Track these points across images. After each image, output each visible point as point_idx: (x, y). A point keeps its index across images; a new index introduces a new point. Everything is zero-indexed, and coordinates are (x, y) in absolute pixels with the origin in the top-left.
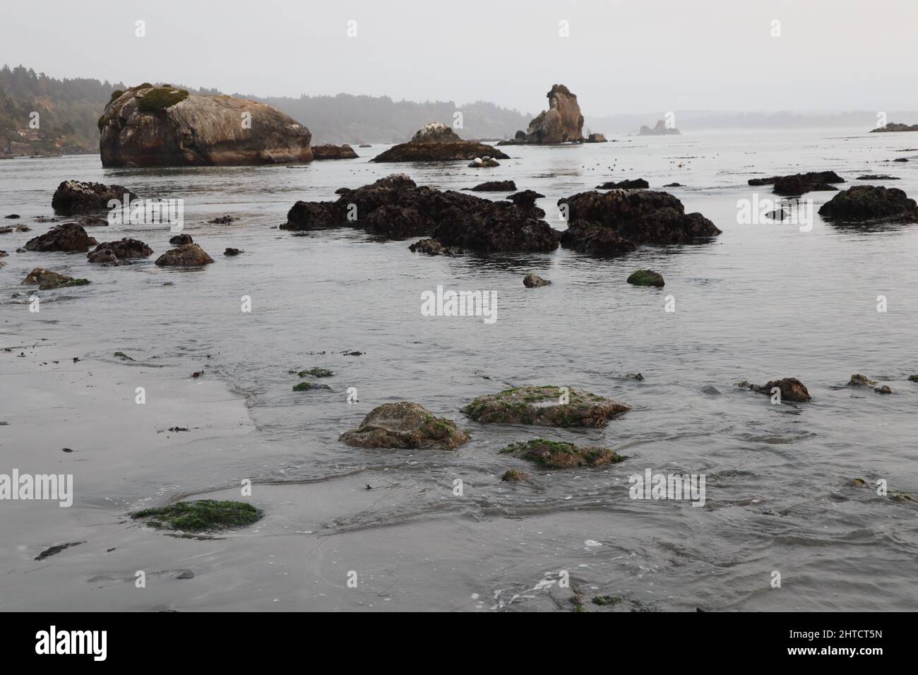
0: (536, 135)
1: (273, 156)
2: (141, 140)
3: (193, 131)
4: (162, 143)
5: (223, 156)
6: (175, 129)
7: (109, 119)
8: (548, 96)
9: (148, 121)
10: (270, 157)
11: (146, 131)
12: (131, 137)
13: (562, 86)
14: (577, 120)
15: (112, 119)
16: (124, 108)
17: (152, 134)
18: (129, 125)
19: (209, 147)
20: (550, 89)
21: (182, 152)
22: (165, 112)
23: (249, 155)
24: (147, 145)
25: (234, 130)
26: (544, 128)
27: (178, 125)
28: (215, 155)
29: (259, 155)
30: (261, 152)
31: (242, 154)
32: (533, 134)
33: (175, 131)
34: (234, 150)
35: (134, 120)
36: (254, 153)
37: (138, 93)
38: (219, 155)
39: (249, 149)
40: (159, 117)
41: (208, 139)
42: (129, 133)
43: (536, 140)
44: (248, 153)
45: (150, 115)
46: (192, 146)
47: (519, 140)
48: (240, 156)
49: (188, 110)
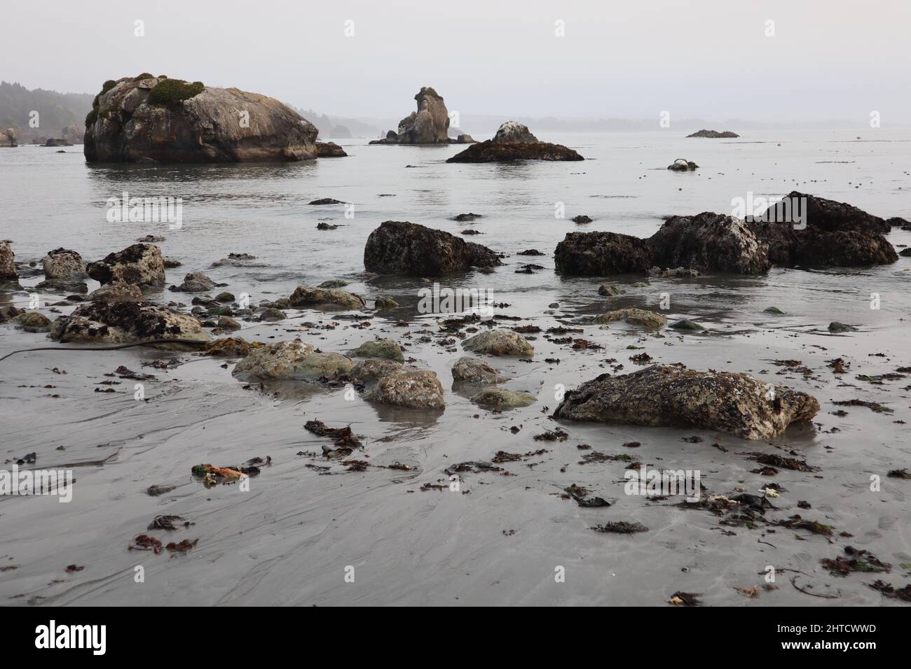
0: (408, 136)
1: (296, 153)
2: (151, 134)
3: (216, 125)
4: (175, 138)
5: (249, 153)
6: (192, 123)
7: (109, 111)
8: (416, 98)
9: (159, 114)
10: (293, 154)
11: (156, 124)
12: (140, 131)
13: (430, 89)
14: (445, 121)
15: (112, 111)
16: (126, 100)
17: (164, 128)
18: (136, 118)
19: (234, 142)
20: (418, 91)
21: (200, 147)
22: (182, 104)
23: (273, 152)
24: (158, 139)
25: (259, 124)
26: (417, 128)
27: (197, 119)
28: (242, 151)
29: (282, 152)
30: (285, 149)
31: (266, 150)
32: (405, 134)
33: (192, 125)
34: (260, 146)
35: (143, 113)
36: (278, 150)
37: (141, 84)
38: (245, 152)
39: (274, 146)
40: (172, 111)
41: (233, 134)
42: (138, 127)
43: (409, 140)
44: (272, 150)
45: (162, 108)
46: (215, 141)
47: (392, 139)
48: (265, 152)
49: (210, 103)
